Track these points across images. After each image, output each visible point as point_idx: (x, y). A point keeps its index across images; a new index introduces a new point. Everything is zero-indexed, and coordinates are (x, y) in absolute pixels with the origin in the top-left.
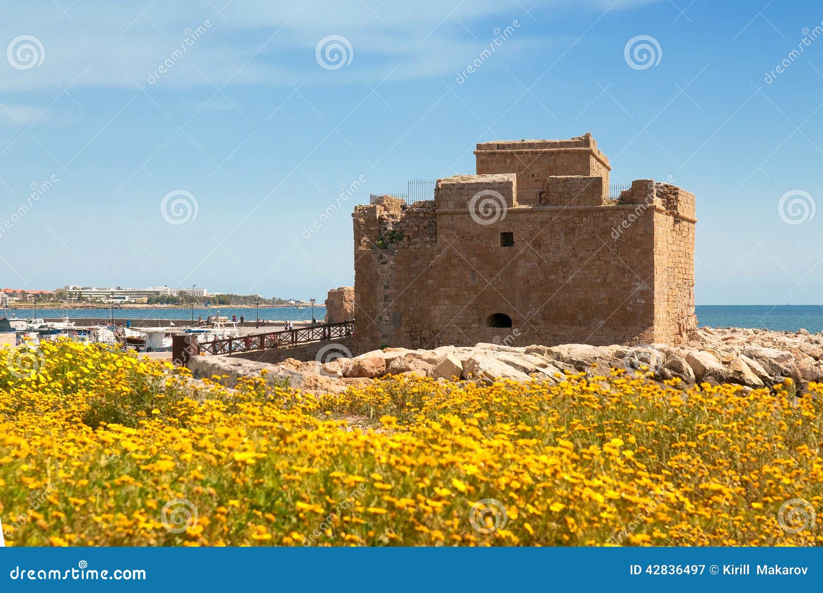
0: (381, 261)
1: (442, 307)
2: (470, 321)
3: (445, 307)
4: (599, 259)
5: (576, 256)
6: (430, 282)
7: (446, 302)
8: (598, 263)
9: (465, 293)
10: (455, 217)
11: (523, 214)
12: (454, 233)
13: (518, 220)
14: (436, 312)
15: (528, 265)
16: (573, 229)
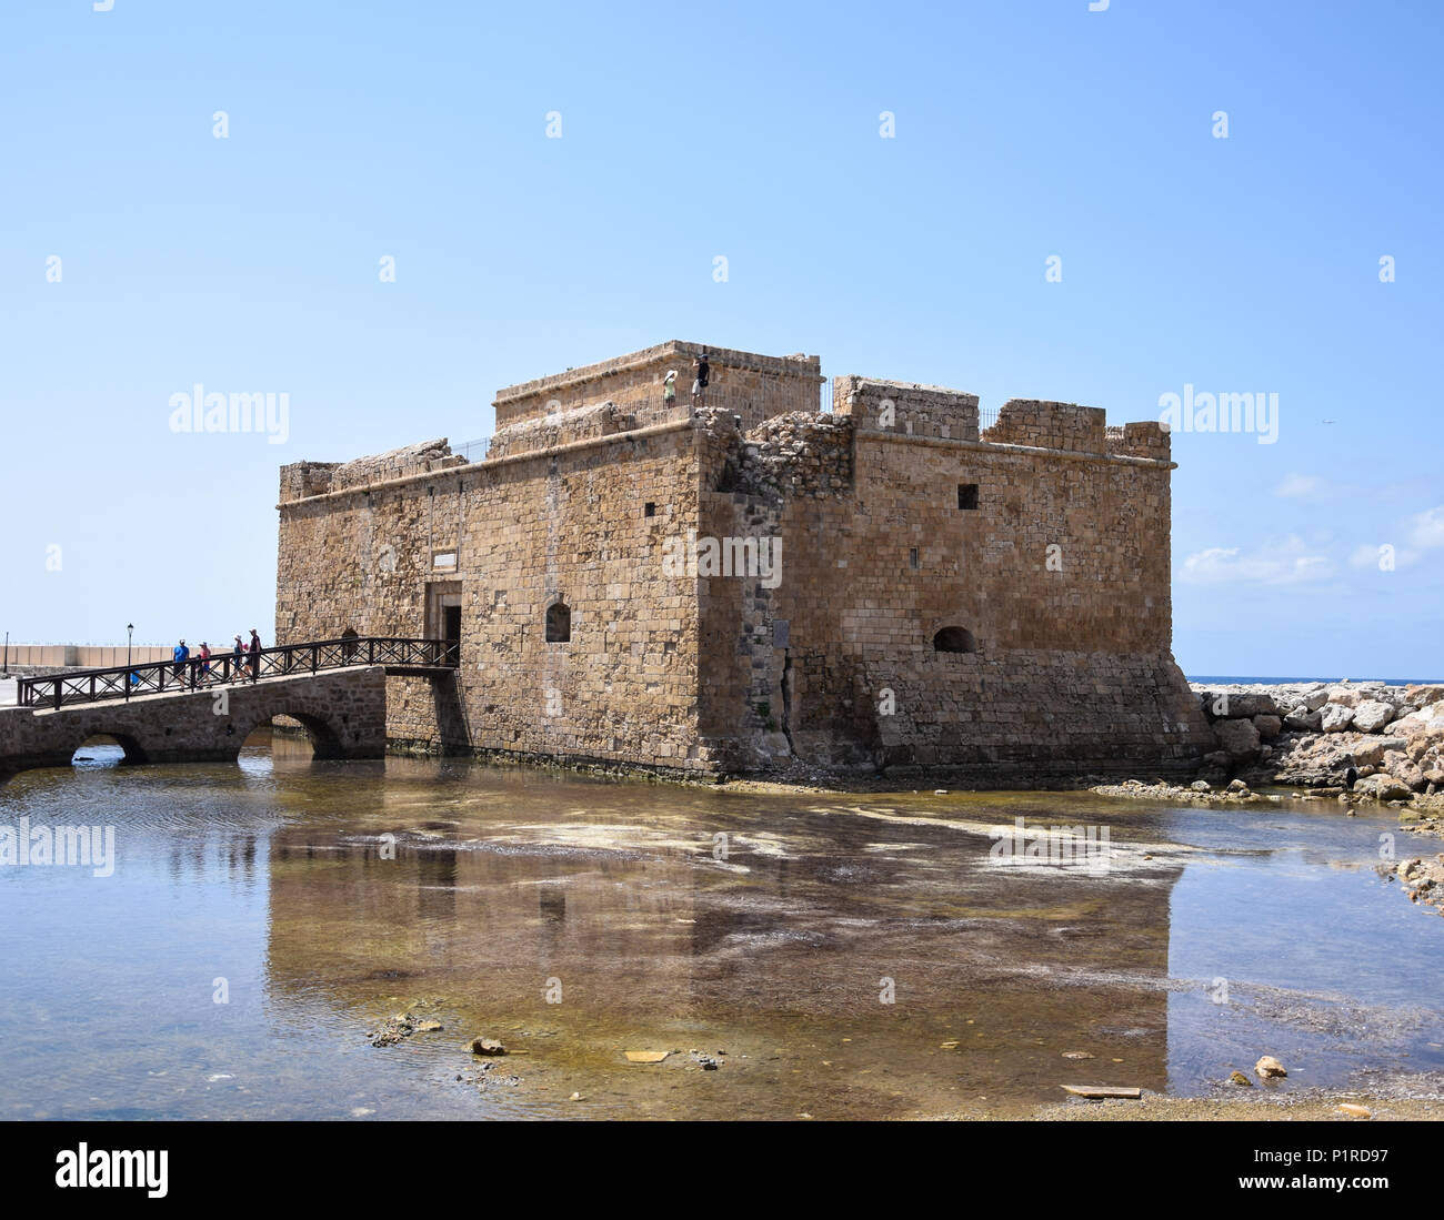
0: (751, 518)
1: (862, 612)
2: (907, 640)
3: (867, 612)
4: (1100, 543)
5: (1070, 535)
6: (842, 564)
7: (869, 604)
8: (1098, 548)
9: (901, 587)
10: (887, 447)
11: (994, 456)
12: (885, 477)
13: (985, 465)
14: (849, 622)
15: (1001, 544)
16: (1065, 490)
